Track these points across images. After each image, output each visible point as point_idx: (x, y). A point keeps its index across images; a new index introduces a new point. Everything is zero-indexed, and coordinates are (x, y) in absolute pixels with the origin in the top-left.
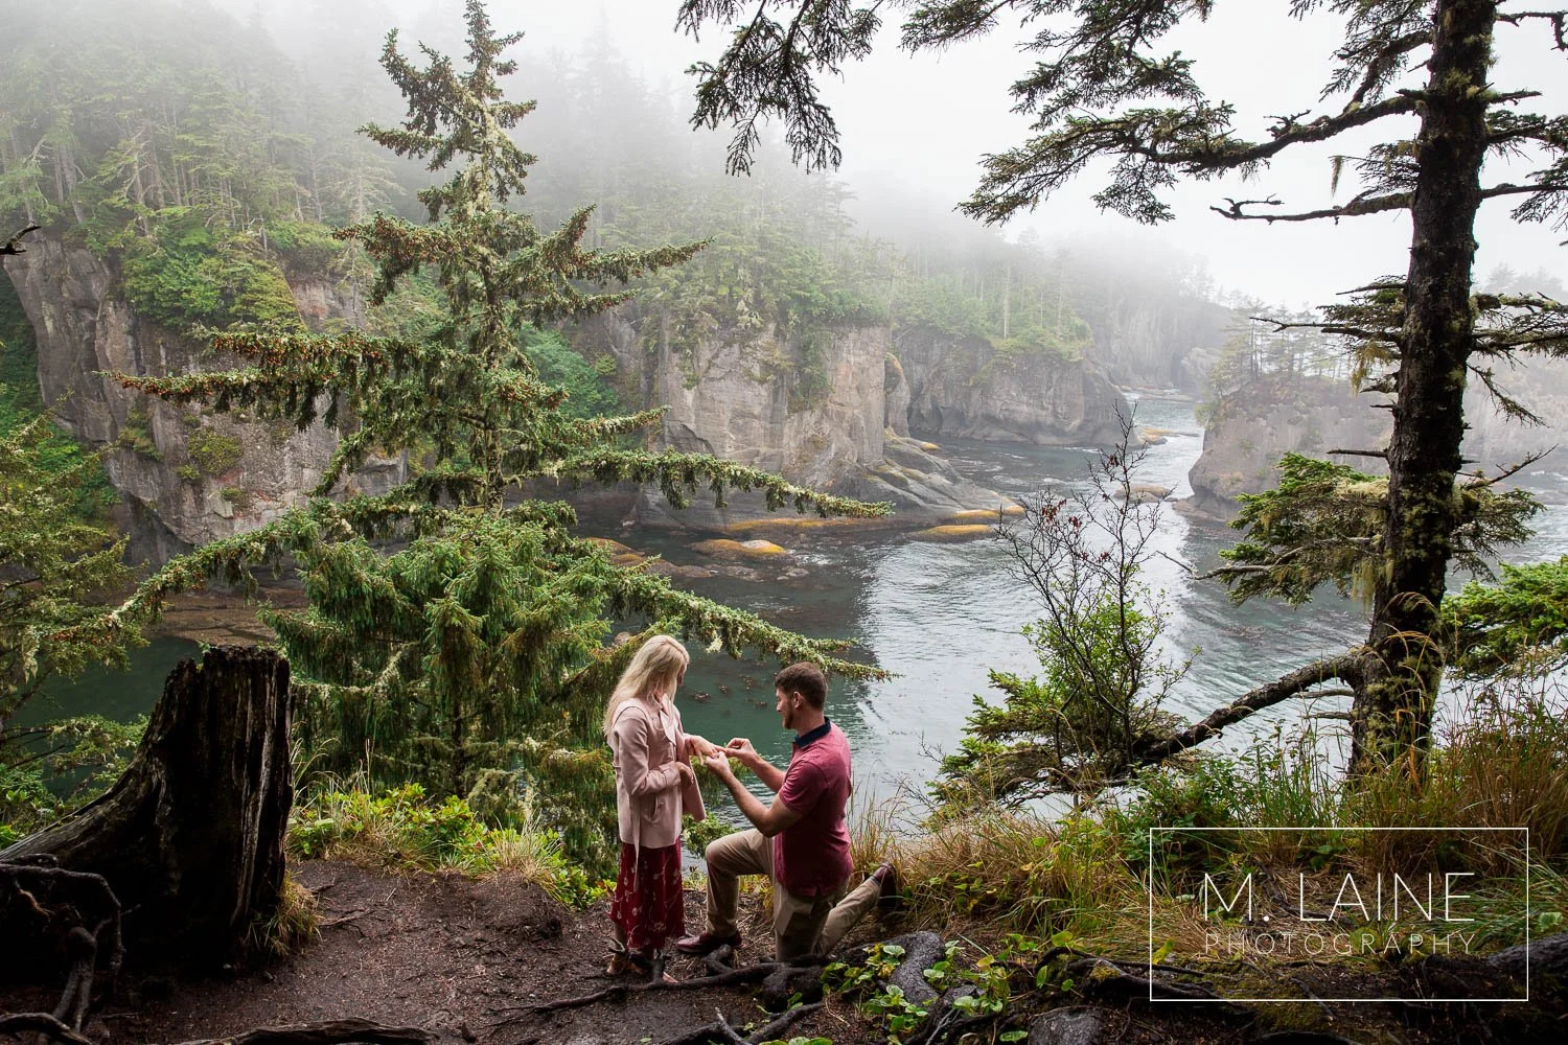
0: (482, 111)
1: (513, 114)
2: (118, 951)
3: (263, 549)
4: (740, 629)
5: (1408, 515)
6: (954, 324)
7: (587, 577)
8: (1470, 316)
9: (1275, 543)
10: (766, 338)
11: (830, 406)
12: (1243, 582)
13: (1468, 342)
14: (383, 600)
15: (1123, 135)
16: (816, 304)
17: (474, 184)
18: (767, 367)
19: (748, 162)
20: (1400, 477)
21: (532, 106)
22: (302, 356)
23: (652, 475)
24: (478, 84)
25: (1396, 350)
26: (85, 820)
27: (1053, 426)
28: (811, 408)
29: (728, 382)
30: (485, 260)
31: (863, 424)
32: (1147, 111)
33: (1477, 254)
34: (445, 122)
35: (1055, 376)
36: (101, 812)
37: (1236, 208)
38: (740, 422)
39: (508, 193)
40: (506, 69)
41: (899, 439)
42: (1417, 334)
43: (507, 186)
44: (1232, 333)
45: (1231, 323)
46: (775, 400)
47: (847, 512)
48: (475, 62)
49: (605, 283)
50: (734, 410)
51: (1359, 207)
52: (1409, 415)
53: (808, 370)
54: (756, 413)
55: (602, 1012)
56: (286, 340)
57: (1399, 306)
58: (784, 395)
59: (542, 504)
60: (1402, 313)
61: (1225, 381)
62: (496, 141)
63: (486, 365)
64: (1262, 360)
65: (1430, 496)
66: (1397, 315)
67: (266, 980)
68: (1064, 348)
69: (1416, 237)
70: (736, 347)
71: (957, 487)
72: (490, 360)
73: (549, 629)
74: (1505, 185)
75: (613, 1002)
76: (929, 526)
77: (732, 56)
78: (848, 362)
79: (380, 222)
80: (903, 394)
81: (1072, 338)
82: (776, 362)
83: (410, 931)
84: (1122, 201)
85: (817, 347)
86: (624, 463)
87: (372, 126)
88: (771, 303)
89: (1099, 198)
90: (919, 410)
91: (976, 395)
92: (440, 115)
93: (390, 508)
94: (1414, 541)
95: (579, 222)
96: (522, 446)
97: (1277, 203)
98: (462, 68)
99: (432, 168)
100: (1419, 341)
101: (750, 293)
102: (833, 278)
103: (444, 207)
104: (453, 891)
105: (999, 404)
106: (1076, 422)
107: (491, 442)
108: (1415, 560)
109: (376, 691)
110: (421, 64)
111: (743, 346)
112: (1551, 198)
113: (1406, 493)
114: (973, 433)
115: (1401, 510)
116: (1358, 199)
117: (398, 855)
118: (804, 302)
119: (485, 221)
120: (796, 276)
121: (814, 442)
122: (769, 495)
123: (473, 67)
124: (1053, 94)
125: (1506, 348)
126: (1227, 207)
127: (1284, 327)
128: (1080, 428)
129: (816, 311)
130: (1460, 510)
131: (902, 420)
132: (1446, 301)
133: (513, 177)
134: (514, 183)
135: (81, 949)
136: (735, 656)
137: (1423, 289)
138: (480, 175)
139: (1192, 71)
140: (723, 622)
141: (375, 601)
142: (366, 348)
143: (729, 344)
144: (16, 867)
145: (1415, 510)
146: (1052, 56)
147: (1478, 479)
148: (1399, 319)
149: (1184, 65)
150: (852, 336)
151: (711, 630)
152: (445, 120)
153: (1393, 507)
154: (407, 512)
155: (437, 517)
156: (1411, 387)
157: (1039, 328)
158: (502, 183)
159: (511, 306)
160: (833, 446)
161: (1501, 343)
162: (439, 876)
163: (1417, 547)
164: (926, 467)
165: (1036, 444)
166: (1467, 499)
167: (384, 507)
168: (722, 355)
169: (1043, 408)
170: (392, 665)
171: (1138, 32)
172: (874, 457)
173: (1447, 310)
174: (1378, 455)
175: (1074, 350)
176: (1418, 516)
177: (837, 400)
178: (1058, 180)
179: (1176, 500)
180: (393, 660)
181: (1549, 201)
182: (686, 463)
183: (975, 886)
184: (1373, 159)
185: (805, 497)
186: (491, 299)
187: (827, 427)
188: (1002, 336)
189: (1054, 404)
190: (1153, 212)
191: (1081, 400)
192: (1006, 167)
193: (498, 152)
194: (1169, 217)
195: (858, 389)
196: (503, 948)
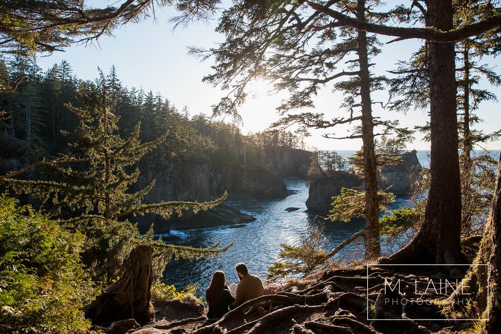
6: (229, 161)
8: (376, 159)
10: (170, 169)
13: (376, 165)
18: (171, 178)
20: (367, 192)
27: (262, 191)
28: (186, 190)
35: (263, 176)
37: (326, 135)
38: (163, 197)
46: (174, 189)
50: (162, 192)
51: (352, 137)
52: (367, 180)
53: (184, 178)
54: (169, 193)
58: (177, 187)
64: (323, 166)
68: (264, 167)
74: (378, 134)
81: (266, 164)
82: (174, 177)
85: (187, 171)
90: (220, 189)
100: (367, 164)
105: (245, 185)
106: (269, 190)
113: (369, 195)
116: (352, 135)
126: (325, 135)
129: (186, 159)
146: (284, 102)
148: (363, 160)
150: (198, 167)
153: (366, 198)
157: (256, 161)
166: (380, 195)
169: (259, 186)
173: (371, 158)
177: (194, 187)
184: (354, 129)
188: (244, 164)
189: (262, 185)
190: (307, 134)
191: (270, 183)
195: (200, 183)
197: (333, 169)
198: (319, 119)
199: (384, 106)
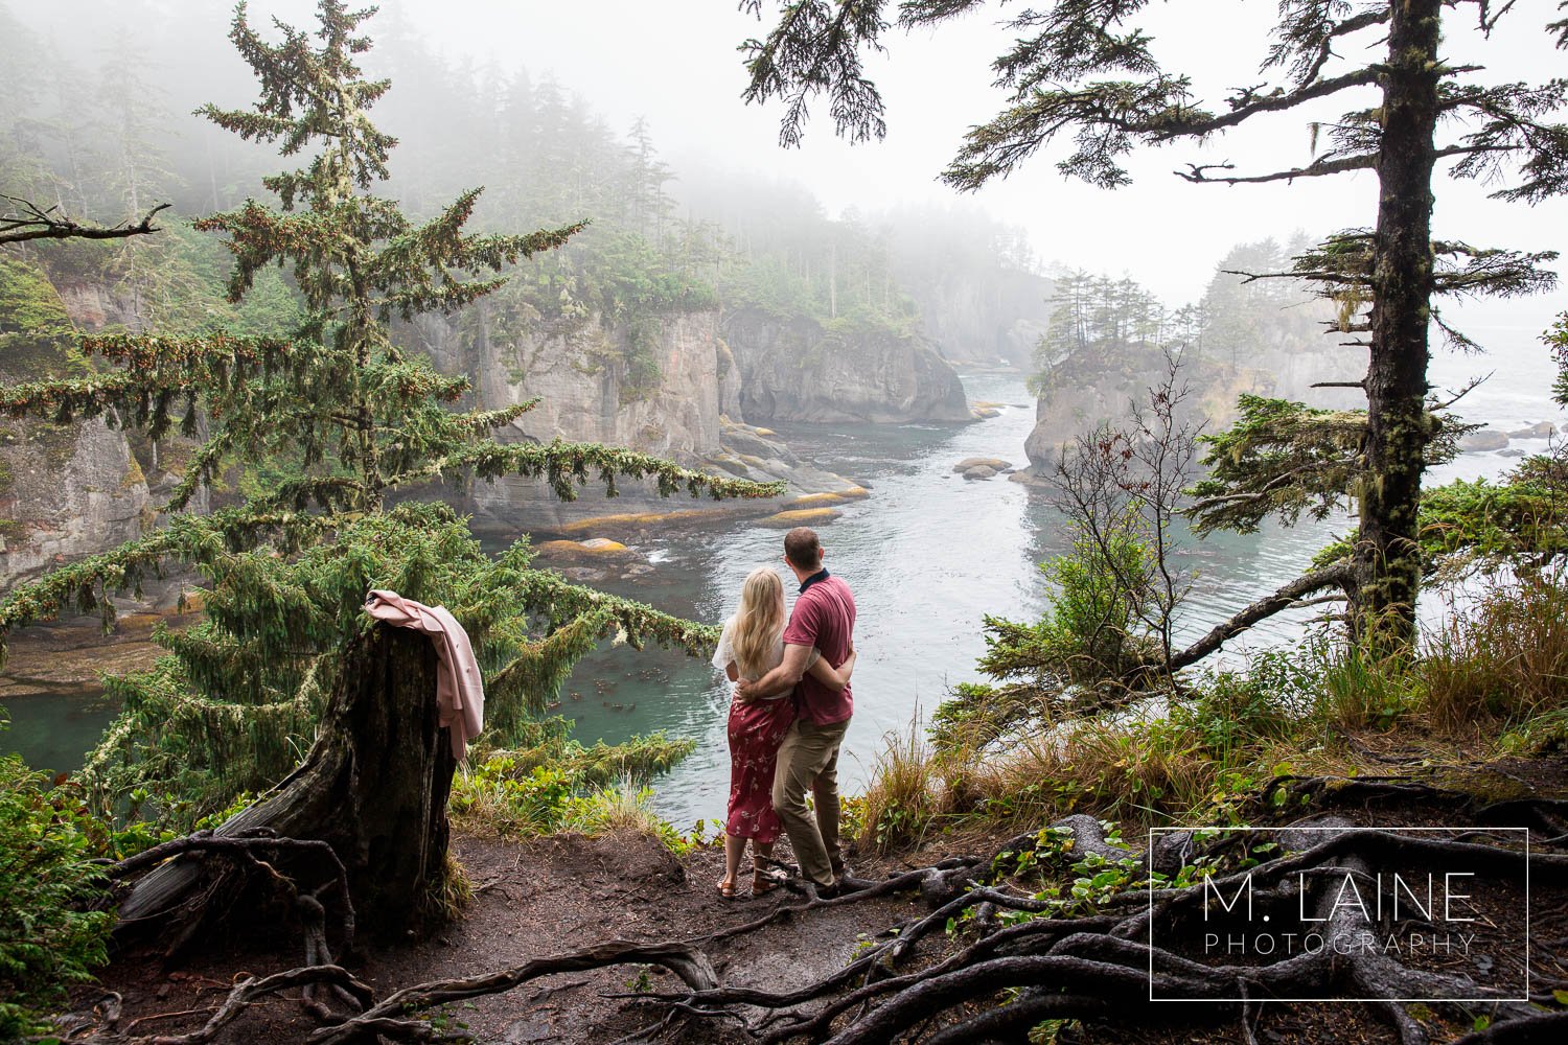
0: (338, 91)
1: (369, 94)
2: (350, 913)
3: (123, 571)
4: (644, 618)
5: (1389, 436)
6: (782, 305)
7: (508, 571)
8: (1431, 260)
9: (1232, 479)
10: (592, 327)
11: (663, 395)
12: (1203, 517)
13: (1429, 284)
14: (296, 610)
15: (1089, 106)
16: (642, 291)
17: (334, 170)
18: (595, 357)
19: (798, 134)
20: (1380, 403)
21: (387, 84)
22: (174, 357)
23: (539, 467)
24: (332, 60)
25: (1370, 293)
26: (290, 793)
27: (886, 404)
28: (643, 398)
29: (555, 376)
30: (350, 250)
31: (697, 411)
32: (1106, 84)
33: (1435, 206)
34: (300, 103)
35: (886, 354)
36: (304, 784)
37: (1197, 172)
38: (570, 416)
39: (370, 178)
40: (360, 46)
41: (735, 426)
42: (1390, 277)
43: (369, 171)
44: (1057, 303)
45: (1056, 293)
46: (605, 392)
47: (742, 492)
48: (327, 38)
49: (477, 271)
50: (564, 405)
51: (1320, 168)
52: (1386, 348)
53: (637, 359)
54: (586, 406)
55: (776, 932)
56: (155, 340)
57: (1368, 254)
58: (613, 388)
59: (419, 506)
60: (1372, 260)
61: (1054, 351)
62: (357, 123)
63: (357, 361)
64: (1088, 328)
65: (1408, 418)
66: (1368, 262)
67: (444, 944)
68: (893, 325)
69: (1384, 192)
70: (561, 338)
71: (796, 471)
72: (361, 354)
73: (486, 625)
74: (1453, 146)
75: (781, 923)
76: (772, 513)
77: (780, 34)
78: (679, 349)
79: (251, 210)
80: (735, 380)
81: (900, 315)
82: (604, 353)
83: (550, 890)
84: (1085, 169)
85: (646, 334)
86: (511, 457)
87: (211, 107)
88: (596, 291)
89: (1062, 166)
90: (751, 395)
91: (808, 376)
92: (294, 95)
93: (262, 518)
94: (1396, 457)
95: (465, 206)
96: (397, 445)
97: (1231, 167)
98: (317, 45)
99: (285, 152)
100: (1392, 283)
101: (572, 282)
102: (657, 263)
103: (297, 196)
104: (579, 850)
105: (831, 384)
106: (909, 400)
107: (367, 442)
108: (1398, 474)
109: (297, 706)
110: (274, 40)
111: (568, 337)
112: (1481, 158)
113: (1386, 416)
114: (807, 415)
115: (1383, 431)
116: (1319, 161)
117: (513, 824)
118: (629, 288)
119: (349, 209)
120: (619, 261)
121: (649, 433)
122: (662, 481)
123: (324, 44)
124: (1028, 70)
125: (1458, 286)
126: (1189, 171)
127: (1255, 277)
128: (914, 404)
129: (642, 298)
130: (1430, 429)
131: (733, 404)
132: (1413, 248)
133: (375, 161)
134: (377, 168)
135: (311, 916)
136: (638, 648)
137: (1394, 238)
138: (339, 160)
139: (1149, 47)
140: (625, 614)
141: (288, 612)
142: (238, 346)
143: (553, 335)
144: (246, 840)
145: (1396, 430)
146: (1031, 33)
147: (1435, 403)
148: (1371, 266)
149: (1143, 41)
150: (681, 321)
151: (615, 622)
152: (300, 100)
153: (1375, 430)
154: (280, 522)
155: (313, 525)
156: (1386, 324)
157: (867, 306)
158: (363, 168)
159: (379, 299)
160: (668, 436)
161: (1455, 282)
162: (559, 838)
163: (1399, 462)
164: (765, 453)
165: (871, 422)
166: (1434, 419)
167: (255, 518)
168: (546, 347)
169: (875, 387)
170: (309, 678)
171: (1114, 13)
172: (711, 446)
173: (1415, 256)
174: (1356, 385)
175: (903, 327)
176: (1399, 435)
177: (669, 388)
178: (1031, 150)
179: (1013, 472)
180: (310, 673)
181: (1481, 160)
182: (576, 453)
183: (1071, 786)
184: (1343, 125)
185: (700, 479)
186: (359, 293)
187: (660, 417)
188: (830, 316)
189: (886, 383)
190: (1113, 177)
191: (913, 377)
192: (985, 137)
193: (359, 135)
194: (1127, 181)
195: (689, 375)
196: (644, 894)
197: (1120, 335)
198: (1170, 101)
199: (1487, 21)
